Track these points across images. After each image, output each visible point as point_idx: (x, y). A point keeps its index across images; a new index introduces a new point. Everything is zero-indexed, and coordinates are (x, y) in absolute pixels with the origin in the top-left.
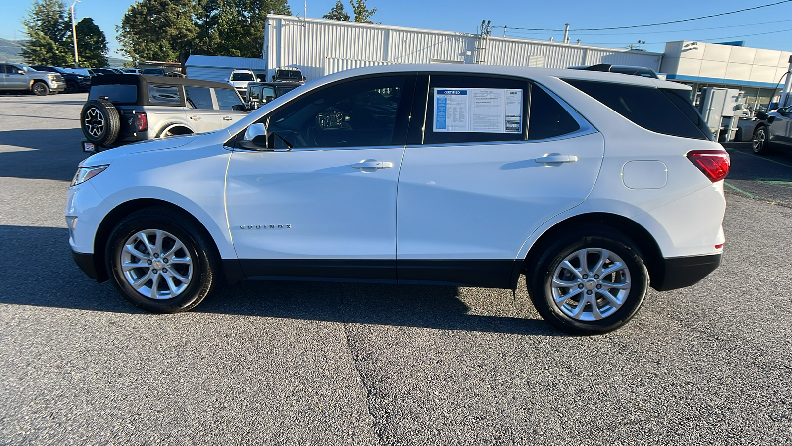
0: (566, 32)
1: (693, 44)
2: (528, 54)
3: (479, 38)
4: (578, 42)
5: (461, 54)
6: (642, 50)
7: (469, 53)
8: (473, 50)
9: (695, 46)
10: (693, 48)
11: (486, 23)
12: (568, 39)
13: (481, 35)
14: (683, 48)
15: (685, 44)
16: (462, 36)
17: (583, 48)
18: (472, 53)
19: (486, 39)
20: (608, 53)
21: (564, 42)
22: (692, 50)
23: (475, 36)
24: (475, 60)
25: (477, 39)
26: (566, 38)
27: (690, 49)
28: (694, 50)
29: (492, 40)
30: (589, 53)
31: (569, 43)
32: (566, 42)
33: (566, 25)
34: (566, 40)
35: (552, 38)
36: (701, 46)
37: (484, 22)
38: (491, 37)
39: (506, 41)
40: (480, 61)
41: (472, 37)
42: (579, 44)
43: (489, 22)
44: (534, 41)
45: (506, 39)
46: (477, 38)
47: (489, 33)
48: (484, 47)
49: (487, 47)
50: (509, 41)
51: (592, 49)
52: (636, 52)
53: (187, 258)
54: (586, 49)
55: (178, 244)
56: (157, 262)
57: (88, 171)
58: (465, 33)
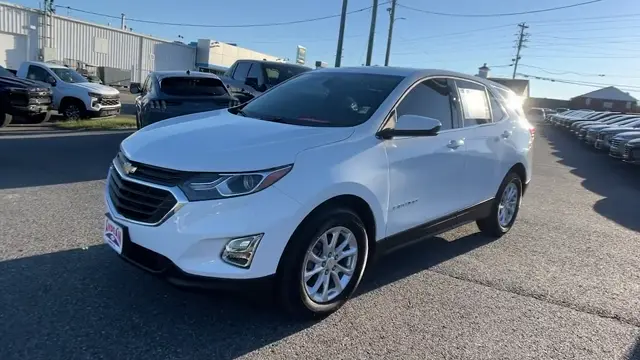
0: (123, 21)
2: (94, 36)
3: (43, 14)
4: (131, 30)
5: (24, 28)
6: (182, 43)
7: (33, 27)
8: (38, 26)
9: (217, 44)
13: (45, 11)
14: (211, 45)
15: (211, 42)
17: (139, 36)
18: (36, 28)
19: (50, 16)
20: (158, 43)
21: (122, 28)
24: (41, 35)
25: (41, 15)
26: (123, 26)
27: (215, 46)
28: (217, 47)
29: (57, 18)
30: (145, 41)
31: (126, 30)
33: (122, 14)
34: (124, 28)
36: (221, 44)
38: (56, 15)
39: (70, 21)
40: (46, 36)
41: (34, 12)
44: (98, 25)
45: (71, 19)
46: (39, 13)
47: (54, 11)
48: (49, 24)
49: (52, 24)
50: (73, 22)
51: (146, 38)
52: (178, 44)
53: (354, 250)
54: (141, 38)
55: (350, 236)
56: (331, 261)
57: (265, 175)
58: (27, 6)
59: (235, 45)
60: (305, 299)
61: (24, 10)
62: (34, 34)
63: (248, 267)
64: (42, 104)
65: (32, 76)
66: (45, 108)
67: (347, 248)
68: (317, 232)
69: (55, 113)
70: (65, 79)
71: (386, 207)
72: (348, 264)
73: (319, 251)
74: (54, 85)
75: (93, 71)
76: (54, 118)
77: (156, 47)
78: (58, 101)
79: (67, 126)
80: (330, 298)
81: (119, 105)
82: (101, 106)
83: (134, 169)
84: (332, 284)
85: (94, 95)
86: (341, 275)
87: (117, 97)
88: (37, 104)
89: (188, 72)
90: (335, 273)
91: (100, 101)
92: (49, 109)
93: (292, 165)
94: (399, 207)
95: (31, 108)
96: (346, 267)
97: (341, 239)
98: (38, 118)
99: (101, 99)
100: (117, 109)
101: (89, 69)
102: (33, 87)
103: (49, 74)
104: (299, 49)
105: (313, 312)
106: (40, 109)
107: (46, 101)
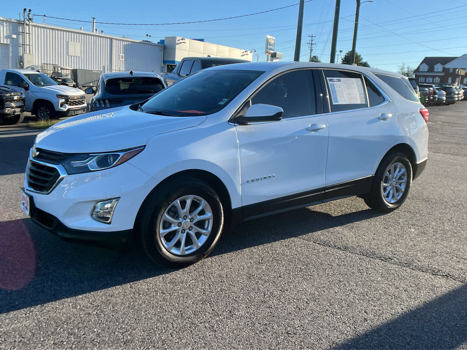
0: (94, 24)
1: (182, 39)
2: (67, 40)
3: (22, 24)
4: (102, 33)
5: (7, 37)
6: (149, 42)
7: (14, 36)
8: (18, 34)
9: (184, 41)
10: (183, 42)
11: (28, 10)
12: (96, 30)
13: (24, 21)
14: (177, 42)
15: (177, 39)
16: (5, 21)
17: (109, 38)
18: (17, 36)
19: (29, 25)
20: (128, 43)
21: (93, 31)
22: (182, 43)
23: (19, 22)
24: (21, 43)
25: (21, 25)
26: (94, 29)
27: (181, 43)
28: (183, 43)
29: (34, 26)
30: (114, 42)
31: (97, 32)
32: (94, 32)
33: (93, 18)
34: (95, 31)
35: (82, 28)
36: (187, 41)
37: (25, 10)
38: (34, 24)
39: (46, 28)
40: (25, 44)
41: (15, 22)
42: (103, 34)
43: (30, 10)
44: (71, 30)
45: (47, 26)
46: (21, 23)
47: (32, 20)
48: (27, 32)
49: (31, 32)
50: (49, 28)
51: (116, 39)
52: (146, 43)
53: (209, 214)
54: (112, 39)
55: (204, 204)
56: (187, 223)
57: (121, 154)
58: (8, 18)
59: (202, 40)
60: (161, 250)
61: (6, 21)
62: (15, 43)
63: (110, 223)
64: (17, 107)
65: (9, 82)
66: (18, 110)
67: (202, 213)
68: (169, 199)
69: (29, 114)
70: (36, 83)
71: (238, 181)
72: (206, 227)
73: (175, 213)
74: (27, 89)
75: (67, 74)
76: (27, 119)
77: (126, 47)
78: (30, 104)
79: (37, 126)
80: (187, 253)
81: (85, 105)
82: (68, 107)
83: (38, 153)
84: (189, 241)
85: (61, 96)
86: (198, 235)
87: (83, 97)
88: (12, 107)
89: (131, 73)
90: (192, 233)
91: (67, 102)
92: (22, 111)
93: (145, 146)
94: (253, 181)
95: (7, 111)
96: (203, 229)
97: (195, 205)
98: (13, 120)
99: (68, 100)
100: (83, 109)
101: (64, 72)
102: (7, 92)
103: (23, 80)
104: (267, 40)
105: (171, 262)
106: (14, 112)
107: (20, 104)
